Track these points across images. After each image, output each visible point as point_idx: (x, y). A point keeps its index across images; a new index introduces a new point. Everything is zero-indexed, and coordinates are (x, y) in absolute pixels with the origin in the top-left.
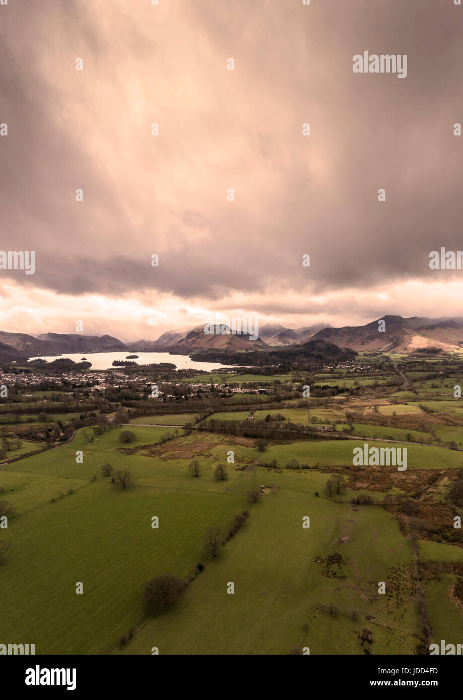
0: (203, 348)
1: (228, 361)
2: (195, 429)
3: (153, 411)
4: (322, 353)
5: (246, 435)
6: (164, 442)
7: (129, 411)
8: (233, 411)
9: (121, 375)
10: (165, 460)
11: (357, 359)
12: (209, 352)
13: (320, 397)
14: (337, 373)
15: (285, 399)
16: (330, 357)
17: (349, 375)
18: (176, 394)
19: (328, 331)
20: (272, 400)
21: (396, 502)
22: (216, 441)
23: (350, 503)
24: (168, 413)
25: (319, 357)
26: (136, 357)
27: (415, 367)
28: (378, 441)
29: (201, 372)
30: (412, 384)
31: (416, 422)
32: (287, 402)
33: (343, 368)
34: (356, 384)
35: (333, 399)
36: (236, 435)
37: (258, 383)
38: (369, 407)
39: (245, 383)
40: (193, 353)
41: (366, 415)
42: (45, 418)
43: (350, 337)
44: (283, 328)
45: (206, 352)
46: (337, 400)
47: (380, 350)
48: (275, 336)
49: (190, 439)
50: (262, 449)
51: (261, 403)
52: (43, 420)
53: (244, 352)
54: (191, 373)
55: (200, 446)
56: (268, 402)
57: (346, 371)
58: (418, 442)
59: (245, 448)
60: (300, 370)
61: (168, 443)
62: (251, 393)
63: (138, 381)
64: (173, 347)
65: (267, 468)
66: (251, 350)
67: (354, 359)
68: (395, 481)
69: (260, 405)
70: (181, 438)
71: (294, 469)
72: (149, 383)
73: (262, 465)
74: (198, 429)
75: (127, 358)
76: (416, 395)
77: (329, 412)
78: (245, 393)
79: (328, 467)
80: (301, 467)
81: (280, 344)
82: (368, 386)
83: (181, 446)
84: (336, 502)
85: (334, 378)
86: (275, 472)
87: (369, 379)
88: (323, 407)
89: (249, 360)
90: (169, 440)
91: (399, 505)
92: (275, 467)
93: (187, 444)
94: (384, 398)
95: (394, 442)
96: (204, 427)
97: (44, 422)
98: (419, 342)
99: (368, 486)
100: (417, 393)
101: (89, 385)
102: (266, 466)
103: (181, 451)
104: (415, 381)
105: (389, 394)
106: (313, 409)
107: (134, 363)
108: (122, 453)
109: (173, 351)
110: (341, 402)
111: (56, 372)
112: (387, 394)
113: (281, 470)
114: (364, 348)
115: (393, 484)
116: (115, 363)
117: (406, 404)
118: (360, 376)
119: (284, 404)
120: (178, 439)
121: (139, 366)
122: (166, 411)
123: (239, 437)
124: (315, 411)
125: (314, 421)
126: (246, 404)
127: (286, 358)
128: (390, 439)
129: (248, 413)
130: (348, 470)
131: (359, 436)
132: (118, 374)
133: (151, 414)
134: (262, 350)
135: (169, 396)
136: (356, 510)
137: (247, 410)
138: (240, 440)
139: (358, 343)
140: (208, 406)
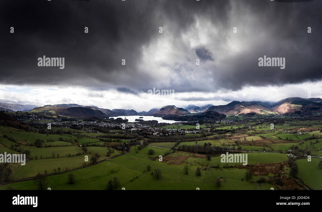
0: (166, 114)
1: (177, 119)
2: (176, 149)
3: (157, 140)
4: (213, 116)
5: (199, 153)
6: (166, 155)
7: (148, 140)
8: (188, 141)
9: (140, 125)
10: (170, 164)
11: (227, 118)
12: (169, 116)
13: (221, 134)
14: (222, 124)
15: (207, 135)
16: (217, 118)
17: (227, 125)
18: (163, 133)
19: (213, 107)
20: (202, 136)
21: (273, 180)
22: (187, 155)
23: (257, 182)
24: (162, 142)
25: (213, 118)
26: (142, 118)
27: (249, 120)
28: (253, 152)
29: (169, 124)
30: (252, 128)
31: (262, 143)
32: (209, 137)
33: (224, 122)
34: (232, 128)
35: (226, 135)
36: (195, 153)
37: (193, 129)
38: (242, 138)
39: (188, 129)
40: (163, 116)
41: (242, 141)
42: (119, 140)
43: (222, 109)
44: (195, 106)
45: (167, 116)
46: (228, 135)
47: (234, 114)
48: (192, 109)
49: (176, 155)
50: (209, 159)
51: (198, 138)
52: (118, 141)
53: (182, 116)
54: (165, 124)
55: (181, 158)
56: (201, 137)
57: (225, 123)
58: (268, 152)
59: (201, 159)
60: (207, 123)
61: (168, 156)
62: (193, 133)
63: (146, 127)
64: (155, 114)
65: (216, 169)
66: (185, 115)
67: (225, 118)
68: (268, 170)
69: (198, 139)
70: (172, 154)
71: (227, 168)
72: (151, 128)
73: (213, 167)
74: (178, 149)
75: (139, 118)
76: (255, 132)
77: (227, 140)
78: (190, 133)
79: (240, 166)
80: (229, 167)
81: (195, 112)
82: (237, 129)
83: (174, 158)
84: (251, 182)
85: (222, 126)
86: (220, 170)
87: (236, 126)
88: (224, 139)
89: (186, 119)
90: (168, 154)
91: (275, 181)
92: (218, 168)
93: (176, 157)
94: (245, 133)
95: (259, 153)
96: (180, 149)
97: (119, 142)
98: (247, 111)
99: (260, 174)
100: (256, 131)
101: (130, 128)
102: (215, 167)
103: (174, 160)
104: (252, 126)
105: (246, 132)
106: (220, 140)
107: (142, 120)
108: (151, 159)
109: (155, 116)
110: (230, 136)
111: (118, 123)
112: (245, 132)
113: (222, 169)
114: (228, 113)
115: (268, 171)
116: (136, 120)
117: (255, 136)
118: (231, 125)
119: (208, 138)
120: (171, 154)
121: (145, 121)
122: (162, 141)
123: (196, 154)
124: (221, 141)
125: (224, 145)
126: (193, 138)
127: (199, 118)
128: (257, 151)
129: (195, 142)
130: (248, 167)
131: (245, 151)
132: (138, 124)
133: (156, 142)
134: (189, 115)
135: (161, 134)
136: (261, 186)
137: (194, 141)
138: (197, 155)
139: (225, 112)
140: (178, 139)
